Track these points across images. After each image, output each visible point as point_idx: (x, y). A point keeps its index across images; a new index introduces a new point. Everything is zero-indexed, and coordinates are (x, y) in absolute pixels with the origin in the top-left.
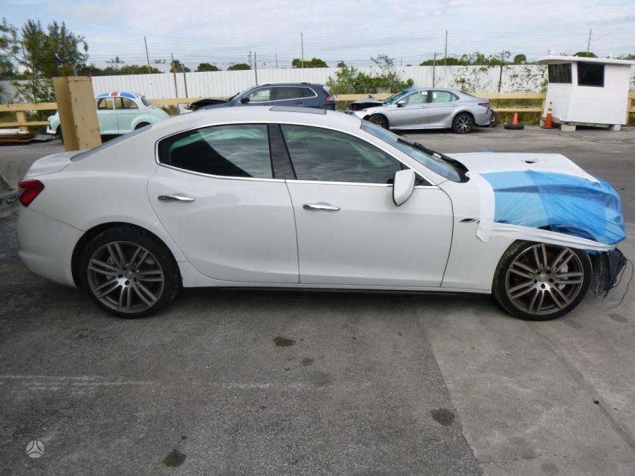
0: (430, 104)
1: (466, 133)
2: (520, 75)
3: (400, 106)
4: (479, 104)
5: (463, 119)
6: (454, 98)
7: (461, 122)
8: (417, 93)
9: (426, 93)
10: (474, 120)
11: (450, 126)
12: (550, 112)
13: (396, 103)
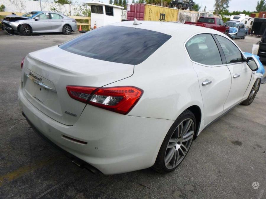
0: (51, 20)
1: (68, 34)
2: (77, 9)
3: (36, 20)
4: (73, 21)
5: (67, 28)
6: (61, 18)
7: (66, 29)
8: (43, 14)
9: (48, 14)
10: (71, 28)
11: (61, 31)
12: (95, 26)
13: (34, 18)
